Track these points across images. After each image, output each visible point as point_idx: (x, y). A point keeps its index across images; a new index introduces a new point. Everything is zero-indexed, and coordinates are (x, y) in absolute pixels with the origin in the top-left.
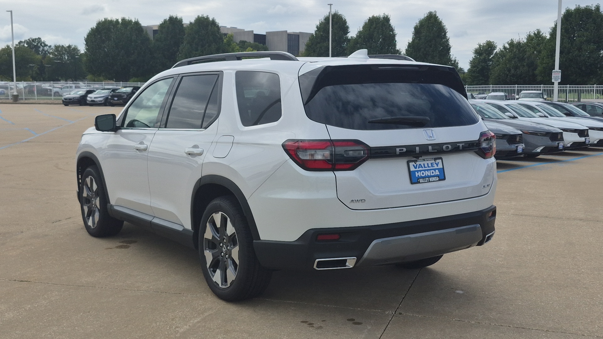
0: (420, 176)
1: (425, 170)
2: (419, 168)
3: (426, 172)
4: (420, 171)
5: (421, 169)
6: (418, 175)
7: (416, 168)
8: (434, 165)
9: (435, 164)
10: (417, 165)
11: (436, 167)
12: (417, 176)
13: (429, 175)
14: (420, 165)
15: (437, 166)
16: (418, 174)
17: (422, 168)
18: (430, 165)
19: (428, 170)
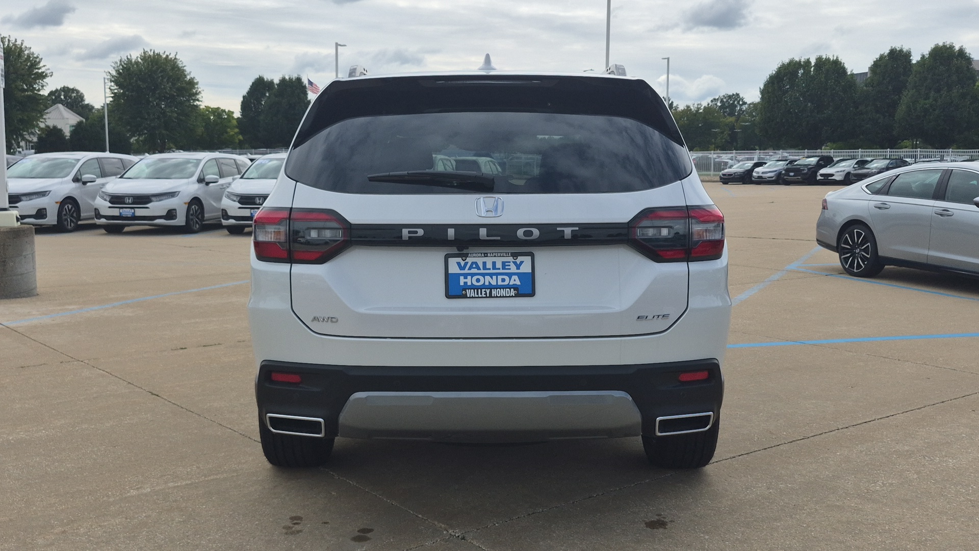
0: (469, 283)
1: (484, 275)
2: (469, 269)
3: (488, 278)
4: (473, 275)
5: (474, 271)
6: (466, 283)
7: (461, 268)
8: (509, 265)
9: (512, 264)
10: (466, 264)
11: (513, 269)
12: (462, 283)
13: (494, 283)
14: (476, 263)
15: (518, 268)
16: (466, 280)
17: (479, 269)
18: (499, 265)
19: (491, 275)
